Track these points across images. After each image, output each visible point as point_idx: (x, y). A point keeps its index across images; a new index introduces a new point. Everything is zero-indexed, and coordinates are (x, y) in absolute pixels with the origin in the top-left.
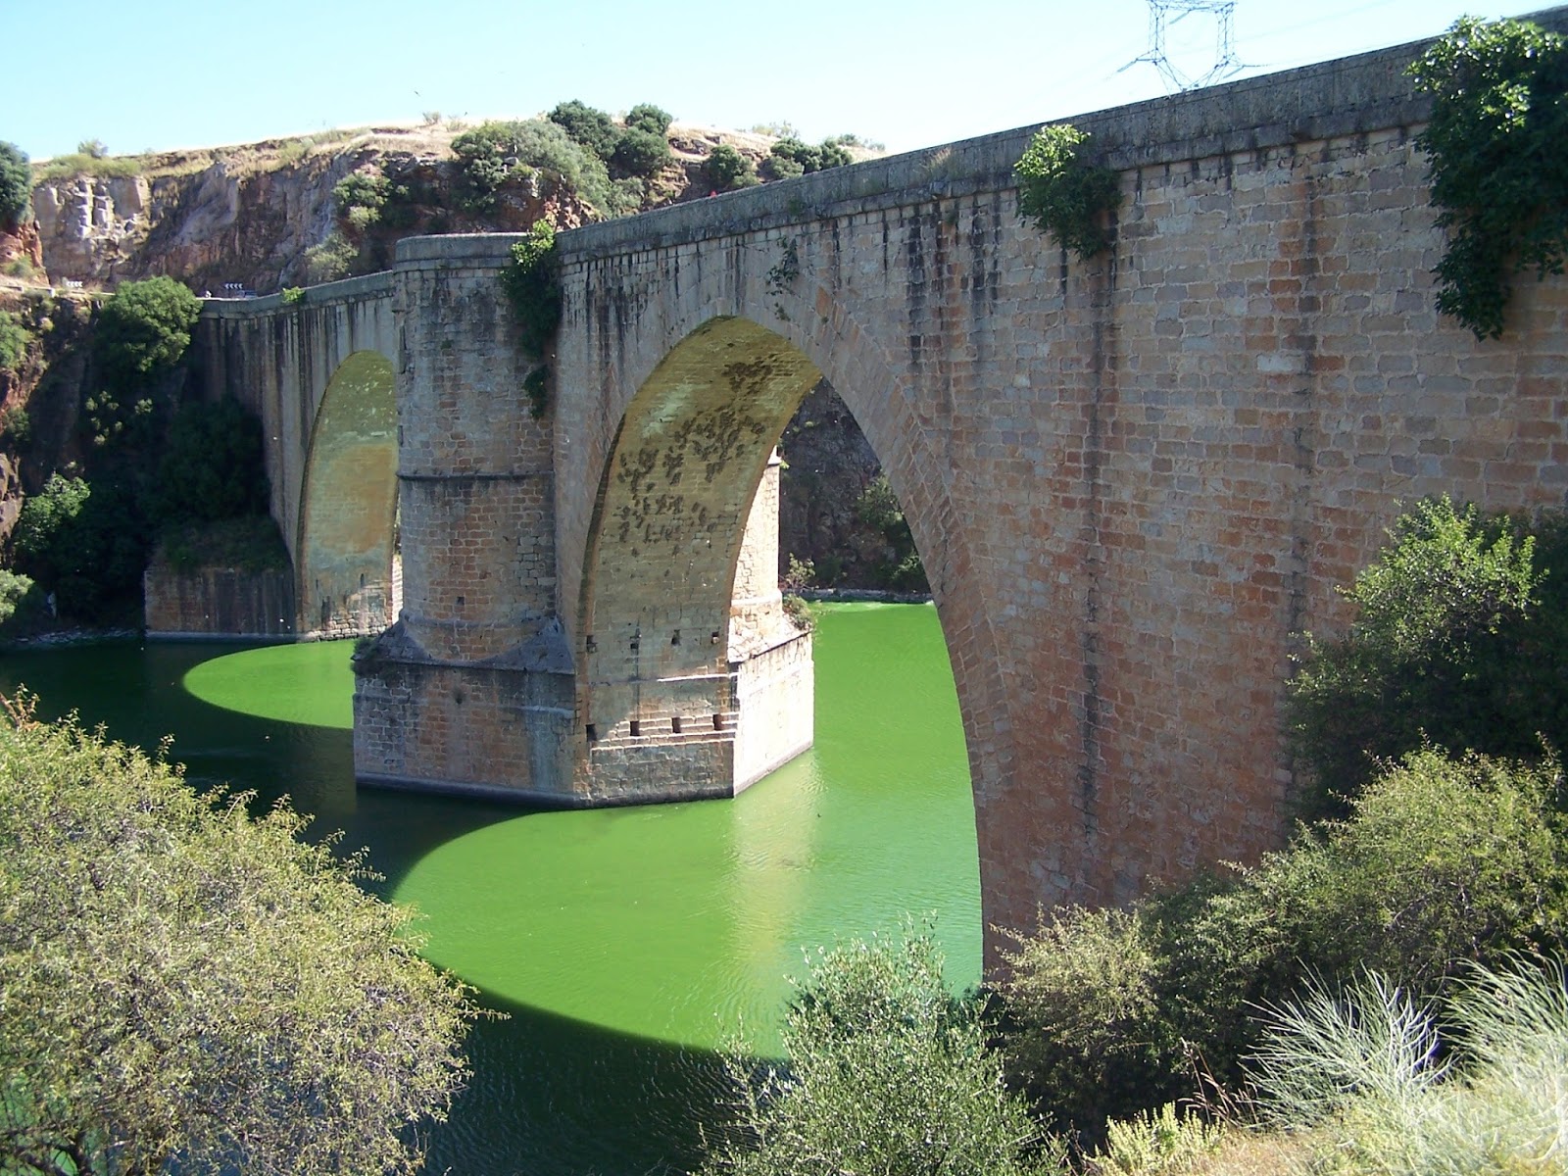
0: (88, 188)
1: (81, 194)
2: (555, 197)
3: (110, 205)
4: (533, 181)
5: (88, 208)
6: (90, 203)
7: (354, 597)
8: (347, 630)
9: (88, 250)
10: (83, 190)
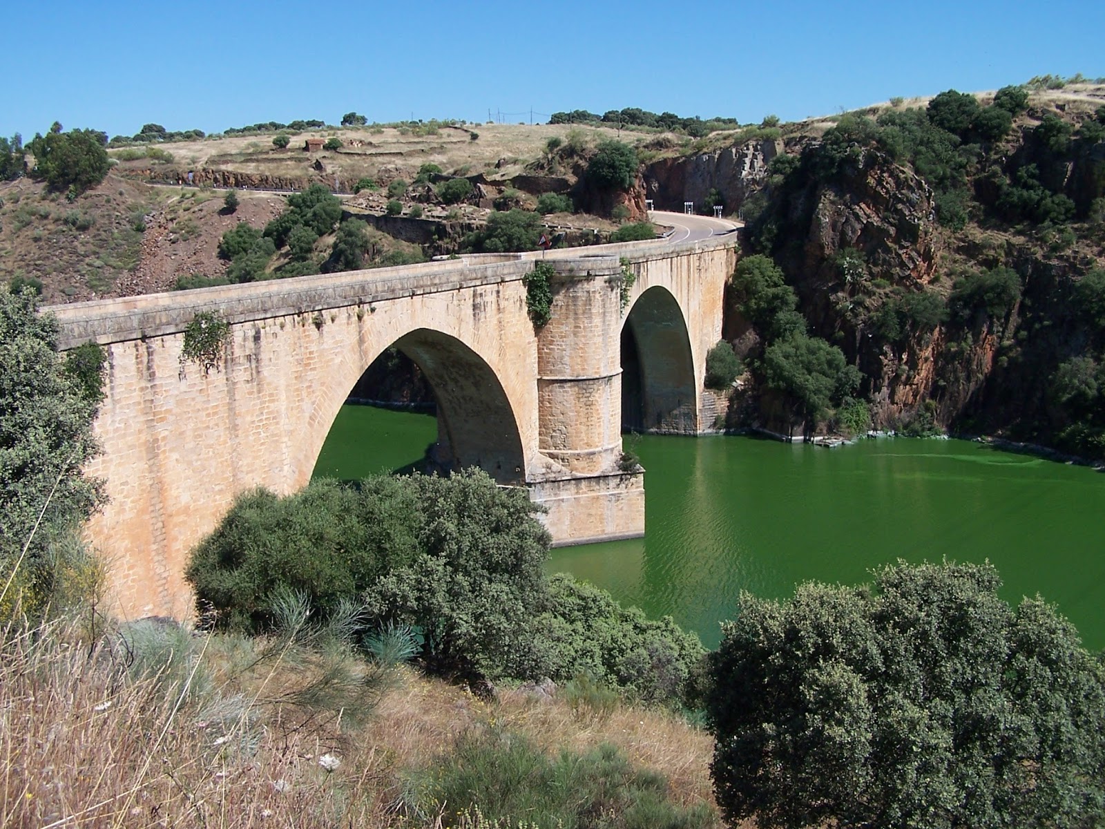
0: (751, 147)
1: (746, 152)
2: (877, 168)
3: (760, 157)
4: (861, 158)
5: (747, 161)
6: (750, 156)
7: (675, 412)
8: (672, 430)
9: (743, 185)
10: (748, 149)
